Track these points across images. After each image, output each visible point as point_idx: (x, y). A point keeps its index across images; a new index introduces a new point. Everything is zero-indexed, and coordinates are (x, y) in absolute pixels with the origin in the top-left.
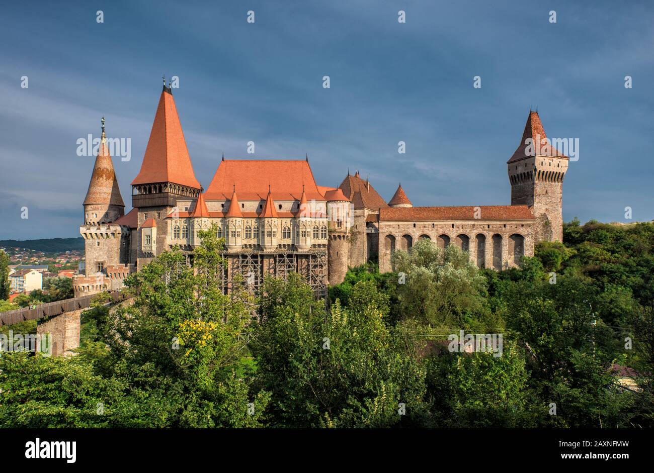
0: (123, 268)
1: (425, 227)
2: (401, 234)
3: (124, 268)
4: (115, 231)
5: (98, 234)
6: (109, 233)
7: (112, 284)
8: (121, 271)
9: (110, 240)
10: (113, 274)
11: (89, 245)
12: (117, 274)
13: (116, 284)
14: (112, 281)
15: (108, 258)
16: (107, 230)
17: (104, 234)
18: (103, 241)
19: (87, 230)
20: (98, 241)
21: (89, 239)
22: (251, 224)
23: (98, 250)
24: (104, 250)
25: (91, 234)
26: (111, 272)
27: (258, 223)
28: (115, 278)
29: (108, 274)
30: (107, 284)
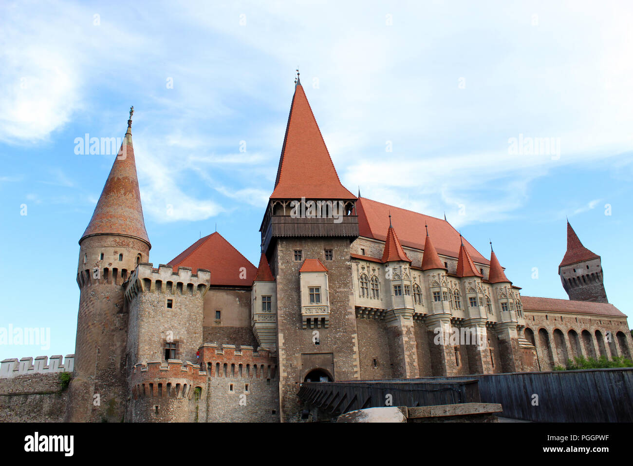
0: (232, 353)
1: (555, 320)
2: (538, 327)
3: (235, 353)
4: (207, 281)
5: (175, 284)
6: (196, 285)
7: (209, 387)
8: (229, 359)
9: (193, 298)
10: (214, 364)
11: (152, 303)
12: (222, 365)
13: (216, 388)
14: (209, 379)
15: (188, 333)
16: (192, 278)
17: (185, 284)
18: (179, 299)
19: (154, 274)
20: (170, 298)
21: (153, 292)
22: (452, 287)
23: (169, 316)
24: (181, 317)
25: (159, 282)
26: (210, 361)
27: (457, 285)
28: (216, 373)
29: (203, 365)
30: (202, 385)
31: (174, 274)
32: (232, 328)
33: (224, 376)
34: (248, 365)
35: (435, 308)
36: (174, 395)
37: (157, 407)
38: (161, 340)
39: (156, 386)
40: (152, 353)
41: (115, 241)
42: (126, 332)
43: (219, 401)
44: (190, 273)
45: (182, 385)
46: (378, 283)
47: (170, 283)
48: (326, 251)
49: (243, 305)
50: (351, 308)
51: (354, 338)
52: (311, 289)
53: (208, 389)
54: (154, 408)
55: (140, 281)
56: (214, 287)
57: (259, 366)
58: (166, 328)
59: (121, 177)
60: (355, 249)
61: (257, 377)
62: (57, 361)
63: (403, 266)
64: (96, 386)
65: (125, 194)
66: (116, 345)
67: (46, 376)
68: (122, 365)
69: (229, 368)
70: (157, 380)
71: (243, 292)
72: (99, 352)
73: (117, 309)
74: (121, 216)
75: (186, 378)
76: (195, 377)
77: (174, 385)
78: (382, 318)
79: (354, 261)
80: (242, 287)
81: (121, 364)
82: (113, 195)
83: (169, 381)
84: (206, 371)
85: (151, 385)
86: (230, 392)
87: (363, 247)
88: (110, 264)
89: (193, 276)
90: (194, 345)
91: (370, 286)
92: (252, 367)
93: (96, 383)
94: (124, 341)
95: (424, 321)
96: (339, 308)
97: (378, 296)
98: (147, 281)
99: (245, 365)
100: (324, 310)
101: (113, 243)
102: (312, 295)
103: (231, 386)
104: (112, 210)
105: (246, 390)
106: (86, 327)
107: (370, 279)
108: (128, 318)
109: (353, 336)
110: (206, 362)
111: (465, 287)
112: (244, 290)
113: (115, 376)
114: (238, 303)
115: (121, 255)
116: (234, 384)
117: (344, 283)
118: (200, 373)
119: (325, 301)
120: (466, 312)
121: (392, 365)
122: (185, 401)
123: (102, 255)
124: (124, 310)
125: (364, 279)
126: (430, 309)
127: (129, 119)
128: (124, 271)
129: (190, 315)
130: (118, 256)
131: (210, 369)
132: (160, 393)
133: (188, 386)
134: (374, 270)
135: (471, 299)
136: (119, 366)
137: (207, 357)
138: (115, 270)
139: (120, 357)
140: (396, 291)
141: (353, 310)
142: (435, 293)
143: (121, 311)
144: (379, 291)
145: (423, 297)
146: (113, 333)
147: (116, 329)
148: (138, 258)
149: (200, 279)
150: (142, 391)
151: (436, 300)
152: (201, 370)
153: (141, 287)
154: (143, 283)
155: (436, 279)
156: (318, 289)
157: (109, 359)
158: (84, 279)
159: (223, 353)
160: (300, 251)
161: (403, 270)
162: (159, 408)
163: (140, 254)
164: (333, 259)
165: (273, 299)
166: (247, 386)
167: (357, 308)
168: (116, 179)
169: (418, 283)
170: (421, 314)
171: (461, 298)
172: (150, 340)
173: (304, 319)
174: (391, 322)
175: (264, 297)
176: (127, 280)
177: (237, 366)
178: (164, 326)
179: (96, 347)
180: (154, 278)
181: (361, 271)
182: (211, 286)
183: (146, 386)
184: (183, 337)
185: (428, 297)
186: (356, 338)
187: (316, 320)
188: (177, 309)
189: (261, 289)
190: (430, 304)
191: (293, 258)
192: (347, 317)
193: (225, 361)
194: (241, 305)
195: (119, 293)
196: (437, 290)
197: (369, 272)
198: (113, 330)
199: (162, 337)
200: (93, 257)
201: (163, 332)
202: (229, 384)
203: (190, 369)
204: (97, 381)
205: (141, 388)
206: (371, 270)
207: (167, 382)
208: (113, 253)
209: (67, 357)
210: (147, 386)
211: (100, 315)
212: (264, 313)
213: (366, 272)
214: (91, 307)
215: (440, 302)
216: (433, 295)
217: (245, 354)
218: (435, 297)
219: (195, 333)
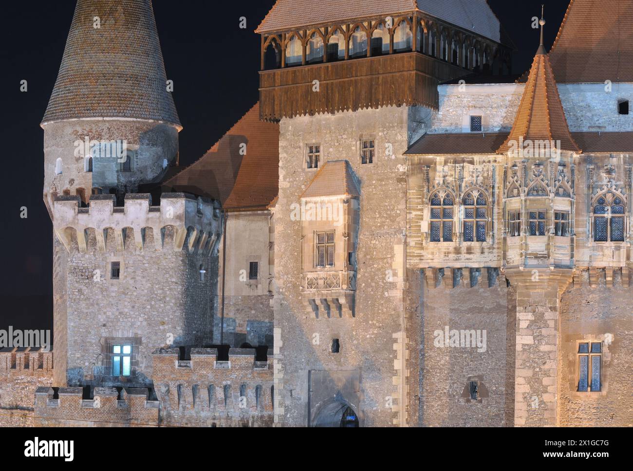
3: (216, 364)
4: (178, 218)
5: (118, 231)
6: (156, 228)
8: (204, 377)
11: (84, 271)
12: (189, 389)
16: (151, 215)
17: (137, 229)
18: (131, 259)
19: (80, 216)
20: (115, 260)
21: (83, 251)
23: (114, 294)
24: (135, 294)
25: (90, 232)
26: (166, 381)
28: (182, 403)
29: (154, 390)
34: (243, 386)
46: (486, 205)
47: (108, 232)
50: (395, 274)
51: (396, 341)
52: (320, 237)
58: (108, 317)
69: (204, 393)
84: (161, 399)
87: (477, 113)
89: (151, 210)
92: (252, 390)
96: (375, 275)
98: (72, 230)
100: (337, 283)
109: (395, 336)
110: (159, 383)
117: (389, 216)
118: (147, 403)
119: (340, 261)
129: (151, 290)
130: (84, 163)
131: (169, 395)
137: (160, 374)
140: (513, 225)
141: (400, 278)
152: (150, 398)
154: (62, 237)
156: (332, 236)
159: (191, 365)
172: (83, 341)
177: (220, 390)
178: (105, 313)
180: (80, 224)
184: (139, 332)
186: (402, 340)
188: (129, 278)
191: (305, 165)
192: (386, 293)
193: (196, 380)
197: (459, 181)
199: (104, 335)
201: (104, 325)
217: (238, 365)
219: (163, 323)
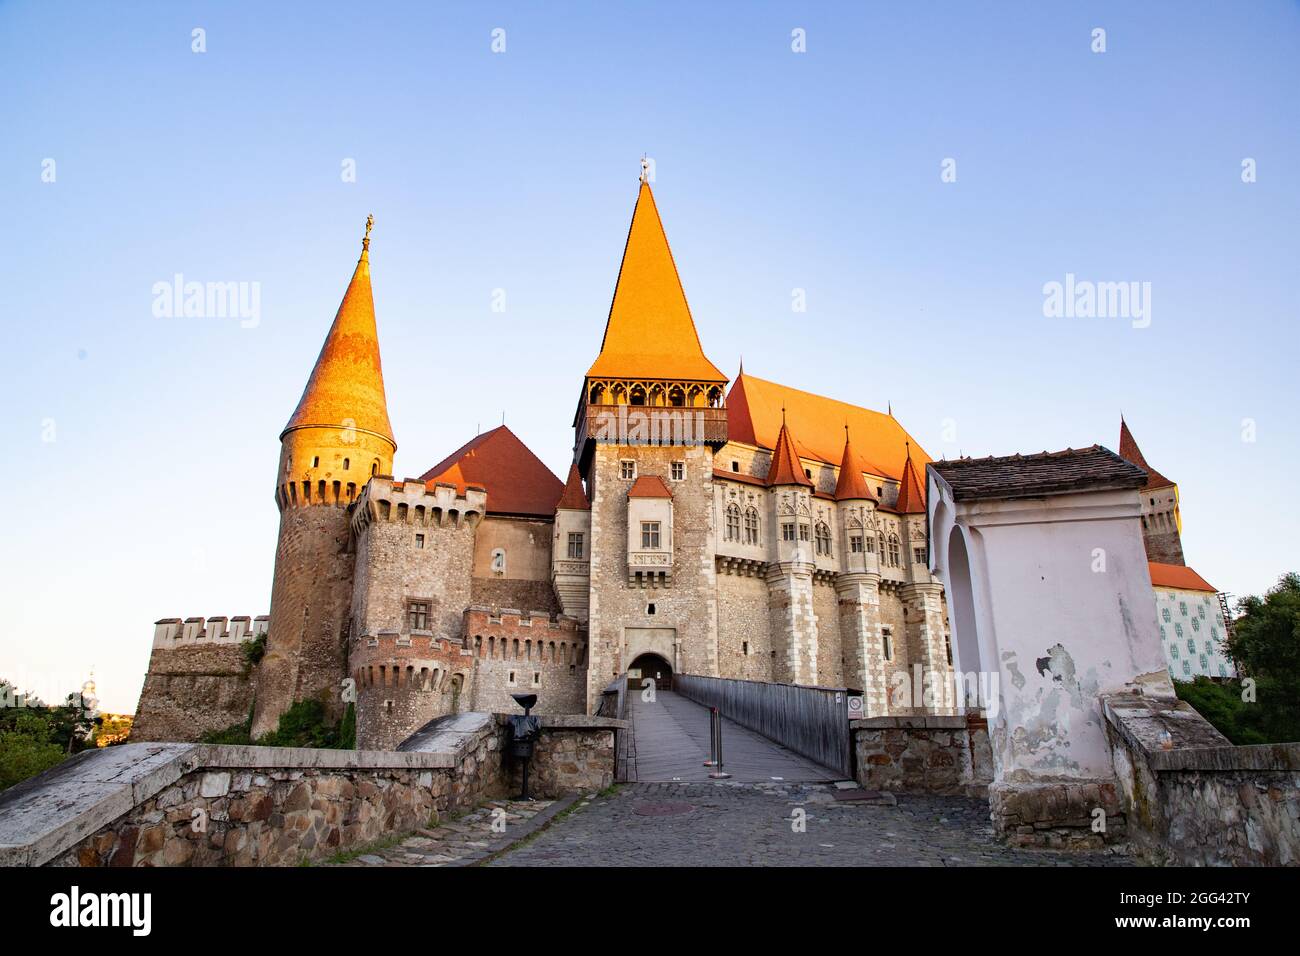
0: (514, 623)
3: (520, 622)
4: (481, 506)
5: (428, 509)
6: (462, 513)
7: (476, 674)
8: (511, 632)
9: (458, 532)
10: (485, 639)
11: (391, 539)
12: (498, 641)
13: (488, 676)
14: (477, 663)
15: (447, 589)
16: (457, 501)
17: (445, 510)
18: (435, 534)
19: (395, 493)
20: (420, 532)
21: (393, 522)
22: (885, 528)
23: (417, 561)
24: (437, 562)
25: (403, 506)
26: (479, 634)
27: (896, 526)
28: (489, 653)
29: (468, 640)
30: (465, 671)
31: (427, 493)
32: (521, 581)
33: (501, 658)
34: (540, 642)
35: (852, 562)
36: (418, 686)
37: (390, 703)
38: (404, 599)
39: (389, 670)
40: (388, 618)
41: (338, 438)
42: (351, 583)
43: (490, 698)
44: (453, 493)
45: (431, 670)
46: (757, 519)
47: (421, 509)
48: (674, 465)
49: (540, 545)
50: (708, 558)
51: (710, 606)
52: (646, 526)
53: (475, 678)
54: (386, 704)
55: (372, 504)
56: (491, 514)
57: (558, 644)
58: (411, 579)
59: (349, 334)
60: (724, 462)
61: (554, 662)
62: (242, 624)
63: (799, 494)
64: (300, 667)
65: (355, 361)
66: (334, 603)
67: (225, 648)
68: (344, 636)
69: (510, 645)
70: (392, 661)
71: (541, 524)
72: (307, 614)
73: (337, 547)
74: (348, 397)
75: (439, 659)
76: (453, 658)
77: (417, 670)
78: (762, 575)
79: (718, 482)
80: (539, 517)
81: (342, 633)
82: (336, 365)
83: (411, 664)
84: (472, 649)
85: (383, 668)
86: (509, 684)
87: (736, 460)
88: (329, 475)
89: (459, 497)
90: (457, 607)
91: (743, 523)
92: (546, 646)
93: (301, 662)
94: (347, 598)
95: (834, 583)
96: (689, 558)
97: (755, 540)
98: (385, 503)
99: (534, 642)
100: (665, 560)
101: (334, 440)
102: (646, 536)
103: (512, 675)
104: (333, 387)
105: (537, 681)
106: (287, 573)
107: (744, 512)
108: (354, 561)
109: (709, 602)
110: (473, 635)
111: (907, 530)
112: (543, 522)
113: (331, 653)
114: (532, 542)
115: (347, 460)
116: (516, 671)
117: (699, 517)
118: (462, 652)
119: (666, 545)
120: (908, 571)
121: (773, 652)
122: (436, 695)
123: (317, 459)
124: (350, 547)
125: (732, 513)
126: (844, 564)
127: (364, 236)
128: (352, 485)
129: (451, 560)
130: (342, 462)
131: (479, 646)
132: (396, 682)
133: (441, 673)
134: (751, 497)
135: (917, 550)
136: (337, 636)
137: (475, 628)
138: (337, 484)
139: (340, 622)
140: (785, 533)
141: (712, 562)
142: (853, 539)
143: (343, 550)
144: (759, 532)
145: (834, 545)
146: (330, 585)
147: (336, 577)
148: (375, 465)
149: (470, 503)
150: (367, 677)
151: (854, 551)
152: (465, 647)
153: (374, 513)
154: (377, 507)
155: (857, 515)
156: (657, 525)
157: (323, 626)
158: (285, 497)
159: (501, 622)
160: (631, 465)
161: (799, 500)
162: (393, 705)
163: (377, 459)
164: (684, 477)
165: (585, 537)
166: (537, 676)
167: (719, 559)
168: (341, 337)
169: (825, 519)
170: (827, 572)
171: (900, 549)
172: (386, 597)
173: (632, 572)
174: (775, 584)
175: (571, 535)
176: (354, 500)
177: (522, 644)
178: (408, 576)
179: (302, 605)
180: (396, 499)
181: (728, 498)
182: (487, 513)
183: (374, 670)
184: (438, 594)
185: (842, 544)
186: (714, 605)
187: (651, 575)
188: (431, 550)
189: (566, 521)
190: (843, 555)
191: (620, 475)
192: (700, 572)
193: (504, 633)
194: (537, 546)
195: (341, 520)
196: (857, 533)
197: (742, 500)
198: (330, 580)
199: (406, 594)
200: (302, 461)
201: (407, 586)
202: (509, 671)
203: (446, 646)
204: (302, 659)
205: (367, 673)
206: (746, 496)
207: (407, 665)
208: (333, 458)
209: (257, 620)
210: (376, 670)
211: (310, 554)
212: (570, 559)
213: (737, 500)
214: (296, 542)
215: (861, 554)
216: (849, 542)
217: (537, 625)
218: (854, 545)
219: (459, 589)
